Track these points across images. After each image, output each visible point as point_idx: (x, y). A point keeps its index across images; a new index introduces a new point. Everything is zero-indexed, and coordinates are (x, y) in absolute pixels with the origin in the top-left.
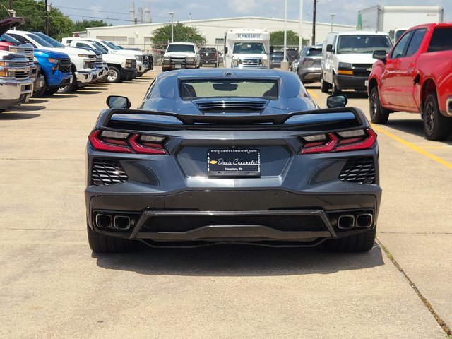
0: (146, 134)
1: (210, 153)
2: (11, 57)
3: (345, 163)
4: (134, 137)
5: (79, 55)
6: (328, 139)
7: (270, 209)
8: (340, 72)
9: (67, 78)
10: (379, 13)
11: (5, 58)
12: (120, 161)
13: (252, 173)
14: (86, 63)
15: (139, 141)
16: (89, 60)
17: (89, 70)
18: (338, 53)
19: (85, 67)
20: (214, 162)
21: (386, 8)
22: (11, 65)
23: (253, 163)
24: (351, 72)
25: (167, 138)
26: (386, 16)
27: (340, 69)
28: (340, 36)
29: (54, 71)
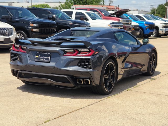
0: (22, 46)
1: (37, 53)
2: (113, 23)
3: (79, 61)
4: (20, 47)
5: (161, 23)
6: (75, 52)
7: (52, 74)
9: (152, 32)
11: (111, 23)
12: (16, 54)
13: (47, 61)
14: (163, 26)
16: (164, 25)
17: (164, 29)
19: (162, 28)
20: (37, 56)
22: (113, 26)
23: (48, 58)
29: (146, 29)
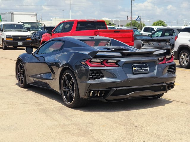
0: (110, 60)
1: (133, 65)
3: (168, 67)
4: (105, 61)
7: (152, 84)
8: (7, 39)
10: (11, 15)
12: (101, 70)
13: (147, 72)
15: (107, 62)
18: (4, 31)
20: (135, 69)
21: (15, 13)
23: (146, 68)
24: (12, 39)
25: (118, 61)
26: (15, 16)
27: (7, 38)
28: (4, 24)
